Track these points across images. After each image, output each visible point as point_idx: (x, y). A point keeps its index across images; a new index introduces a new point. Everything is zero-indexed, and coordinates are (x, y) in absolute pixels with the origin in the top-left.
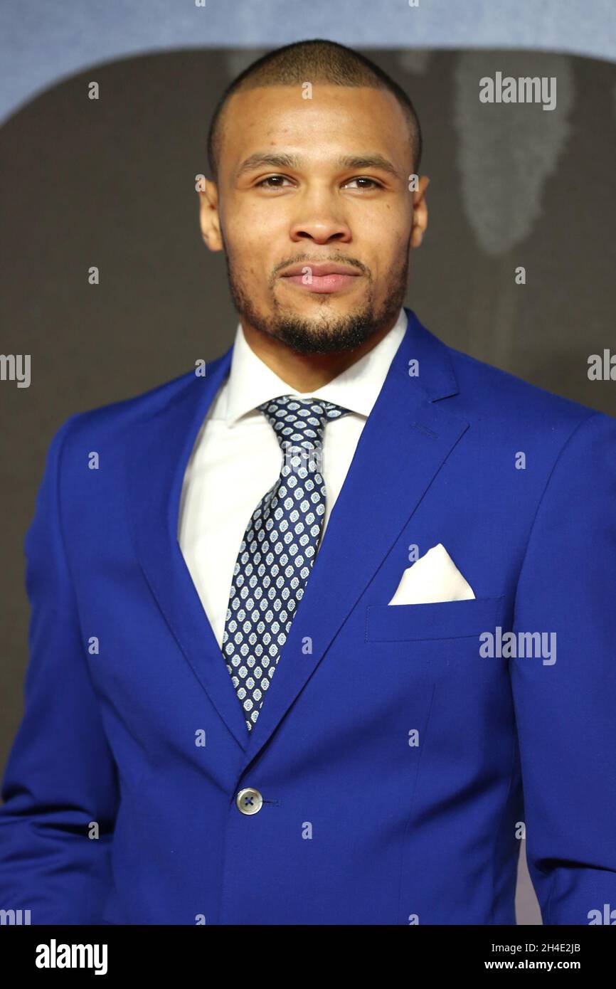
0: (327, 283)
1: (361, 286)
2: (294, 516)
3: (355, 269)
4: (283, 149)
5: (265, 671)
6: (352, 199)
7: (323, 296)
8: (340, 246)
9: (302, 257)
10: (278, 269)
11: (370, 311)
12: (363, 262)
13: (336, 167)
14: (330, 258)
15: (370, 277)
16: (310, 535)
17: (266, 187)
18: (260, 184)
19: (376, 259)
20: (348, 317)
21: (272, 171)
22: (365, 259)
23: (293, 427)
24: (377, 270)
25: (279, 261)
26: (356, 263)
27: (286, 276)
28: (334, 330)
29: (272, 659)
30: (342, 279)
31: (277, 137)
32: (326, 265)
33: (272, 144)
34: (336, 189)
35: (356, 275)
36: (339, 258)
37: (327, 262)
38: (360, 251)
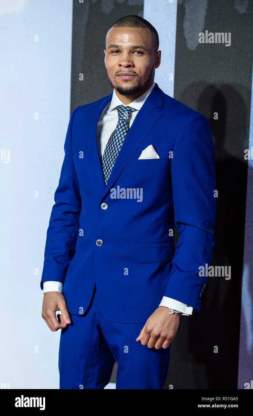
0: (127, 78)
1: (136, 79)
2: (119, 135)
3: (134, 74)
4: (117, 43)
5: (109, 173)
6: (135, 56)
7: (126, 81)
8: (131, 69)
9: (121, 71)
10: (116, 74)
11: (139, 85)
12: (137, 73)
13: (130, 48)
14: (128, 71)
15: (138, 76)
16: (122, 140)
17: (114, 53)
18: (113, 52)
19: (140, 72)
20: (132, 86)
21: (115, 49)
22: (137, 72)
23: (122, 113)
24: (141, 75)
25: (116, 72)
26: (135, 73)
27: (117, 76)
28: (129, 90)
29: (111, 170)
30: (131, 77)
31: (116, 40)
32: (127, 73)
33: (115, 42)
34: (131, 54)
35: (134, 76)
36: (130, 71)
37: (127, 72)
38: (136, 70)
